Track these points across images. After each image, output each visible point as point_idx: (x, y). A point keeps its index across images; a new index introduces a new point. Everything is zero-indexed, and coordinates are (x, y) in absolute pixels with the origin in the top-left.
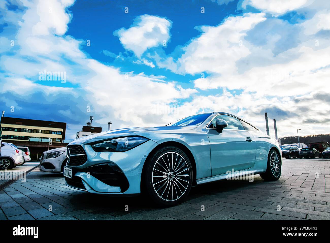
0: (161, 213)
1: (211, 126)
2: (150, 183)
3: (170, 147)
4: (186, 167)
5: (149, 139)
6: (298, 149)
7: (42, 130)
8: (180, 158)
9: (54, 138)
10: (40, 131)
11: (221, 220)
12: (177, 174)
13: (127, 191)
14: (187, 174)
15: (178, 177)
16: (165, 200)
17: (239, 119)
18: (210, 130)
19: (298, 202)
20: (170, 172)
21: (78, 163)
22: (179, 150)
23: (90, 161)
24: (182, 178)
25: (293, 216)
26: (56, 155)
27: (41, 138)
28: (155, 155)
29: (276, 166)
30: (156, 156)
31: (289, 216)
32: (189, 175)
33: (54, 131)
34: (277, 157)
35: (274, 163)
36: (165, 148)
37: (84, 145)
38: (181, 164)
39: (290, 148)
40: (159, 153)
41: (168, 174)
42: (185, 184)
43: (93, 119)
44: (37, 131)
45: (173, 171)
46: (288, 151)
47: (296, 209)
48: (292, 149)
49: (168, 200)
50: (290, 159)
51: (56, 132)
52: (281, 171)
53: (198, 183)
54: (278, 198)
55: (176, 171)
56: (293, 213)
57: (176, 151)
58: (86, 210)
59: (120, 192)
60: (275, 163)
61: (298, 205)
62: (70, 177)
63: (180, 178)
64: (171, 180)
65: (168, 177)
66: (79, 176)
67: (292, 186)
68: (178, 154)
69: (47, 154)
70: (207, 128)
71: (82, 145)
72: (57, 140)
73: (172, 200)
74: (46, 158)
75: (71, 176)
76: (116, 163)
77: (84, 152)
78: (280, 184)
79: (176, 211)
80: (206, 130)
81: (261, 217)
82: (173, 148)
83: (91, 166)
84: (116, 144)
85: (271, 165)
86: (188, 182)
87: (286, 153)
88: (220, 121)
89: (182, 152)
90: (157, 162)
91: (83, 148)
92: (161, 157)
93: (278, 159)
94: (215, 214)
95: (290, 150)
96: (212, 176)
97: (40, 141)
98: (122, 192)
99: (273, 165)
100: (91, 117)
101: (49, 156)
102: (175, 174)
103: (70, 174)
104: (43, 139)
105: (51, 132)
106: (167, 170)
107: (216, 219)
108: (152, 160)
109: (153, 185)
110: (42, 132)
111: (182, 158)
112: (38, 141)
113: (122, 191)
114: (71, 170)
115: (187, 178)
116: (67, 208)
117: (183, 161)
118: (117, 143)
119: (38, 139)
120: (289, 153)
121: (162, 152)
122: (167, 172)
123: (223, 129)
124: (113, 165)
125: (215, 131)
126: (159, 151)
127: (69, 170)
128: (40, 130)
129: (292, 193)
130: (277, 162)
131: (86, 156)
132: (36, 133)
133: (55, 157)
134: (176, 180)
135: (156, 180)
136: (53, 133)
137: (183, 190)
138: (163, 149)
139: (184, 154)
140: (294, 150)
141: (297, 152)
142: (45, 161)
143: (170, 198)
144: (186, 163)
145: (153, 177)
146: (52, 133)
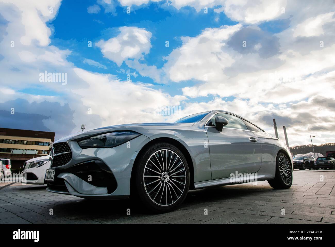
0: (152, 219)
1: (210, 124)
2: (141, 183)
3: (164, 144)
4: (182, 167)
5: (141, 135)
6: (314, 159)
7: (27, 141)
8: (176, 157)
9: (40, 150)
10: (25, 143)
11: (221, 223)
12: (172, 175)
13: (114, 192)
14: (183, 175)
15: (173, 178)
16: (158, 204)
17: (241, 118)
18: (209, 128)
19: (312, 207)
20: (164, 172)
21: (62, 163)
22: (174, 148)
23: (75, 159)
24: (178, 179)
25: (306, 219)
26: (40, 164)
27: (26, 150)
28: (147, 152)
29: (286, 171)
30: (149, 153)
31: (300, 219)
32: (186, 177)
33: (41, 142)
34: (287, 161)
35: (283, 169)
36: (158, 144)
37: (70, 142)
38: (176, 164)
39: (304, 157)
40: (152, 150)
41: (162, 174)
42: (181, 187)
43: (85, 128)
44: (22, 143)
45: (168, 171)
46: (302, 161)
47: (309, 213)
48: (306, 159)
49: (162, 205)
50: (305, 170)
51: (44, 143)
52: (293, 177)
53: (196, 186)
54: (289, 203)
55: (171, 172)
56: (305, 216)
57: (170, 148)
58: (67, 217)
59: (106, 193)
60: (285, 168)
61: (312, 210)
62: (52, 180)
63: (176, 179)
64: (165, 182)
65: (162, 178)
66: (62, 177)
67: (305, 193)
68: (173, 152)
69: (30, 163)
70: (206, 126)
71: (67, 142)
72: (43, 152)
73: (166, 205)
74: (29, 168)
75: (53, 178)
76: (103, 160)
77: (69, 149)
78: (292, 192)
79: (170, 217)
80: (205, 128)
81: (268, 221)
82: (167, 145)
83: (75, 165)
84: (104, 140)
85: (280, 171)
86: (185, 185)
87: (299, 163)
88: (219, 118)
89: (177, 150)
90: (149, 159)
91: (68, 145)
92: (154, 155)
93: (288, 164)
94: (215, 219)
95: (304, 160)
96: (212, 180)
97: (24, 153)
98: (109, 194)
99: (283, 170)
100: (83, 126)
101: (32, 166)
102: (169, 174)
103: (53, 176)
104: (27, 151)
105: (37, 143)
106: (161, 170)
107: (216, 222)
108: (144, 157)
109: (145, 185)
110: (28, 144)
111: (178, 156)
112: (22, 153)
113: (109, 192)
114: (53, 172)
115: (183, 180)
116: (45, 216)
117: (179, 161)
118: (106, 138)
119: (23, 151)
120: (303, 163)
121: (154, 148)
122: (161, 171)
123: (223, 128)
124: (99, 162)
125: (214, 129)
126: (152, 148)
127: (52, 172)
128: (25, 141)
129: (306, 199)
130: (287, 167)
131: (71, 154)
132: (21, 144)
133: (39, 166)
134: (171, 181)
135: (148, 180)
136: (40, 144)
137: (179, 193)
138: (156, 145)
139: (180, 152)
140: (309, 160)
141: (312, 162)
142: (27, 171)
143: (163, 202)
144: (182, 162)
145: (145, 177)
146: (38, 145)
